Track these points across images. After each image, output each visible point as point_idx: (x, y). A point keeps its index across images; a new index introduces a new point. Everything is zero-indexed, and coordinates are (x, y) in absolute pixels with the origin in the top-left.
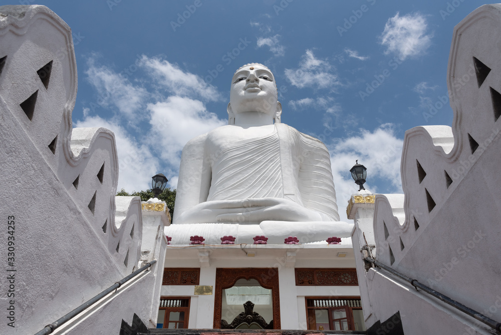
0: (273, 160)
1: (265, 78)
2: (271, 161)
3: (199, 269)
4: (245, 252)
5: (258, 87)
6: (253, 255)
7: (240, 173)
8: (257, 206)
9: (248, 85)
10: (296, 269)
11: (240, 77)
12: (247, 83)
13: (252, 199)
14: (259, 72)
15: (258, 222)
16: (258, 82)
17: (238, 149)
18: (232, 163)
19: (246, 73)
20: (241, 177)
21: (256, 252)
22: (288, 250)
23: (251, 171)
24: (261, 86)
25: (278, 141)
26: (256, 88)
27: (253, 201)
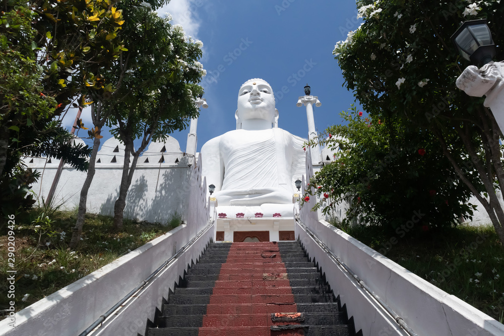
0: (271, 158)
1: (265, 92)
2: (270, 159)
3: (224, 232)
4: (250, 222)
5: (259, 99)
6: (255, 224)
7: (246, 168)
8: (259, 193)
9: (251, 97)
10: (280, 232)
11: (246, 91)
12: (250, 96)
13: (254, 188)
14: (260, 87)
15: (260, 205)
16: (260, 96)
17: (244, 149)
18: (240, 160)
19: (250, 87)
20: (247, 171)
21: (256, 222)
22: (274, 221)
23: (254, 166)
24: (262, 99)
25: (274, 143)
26: (257, 101)
27: (256, 190)
